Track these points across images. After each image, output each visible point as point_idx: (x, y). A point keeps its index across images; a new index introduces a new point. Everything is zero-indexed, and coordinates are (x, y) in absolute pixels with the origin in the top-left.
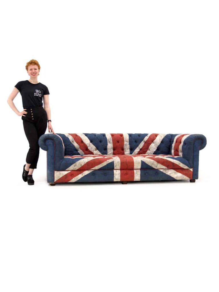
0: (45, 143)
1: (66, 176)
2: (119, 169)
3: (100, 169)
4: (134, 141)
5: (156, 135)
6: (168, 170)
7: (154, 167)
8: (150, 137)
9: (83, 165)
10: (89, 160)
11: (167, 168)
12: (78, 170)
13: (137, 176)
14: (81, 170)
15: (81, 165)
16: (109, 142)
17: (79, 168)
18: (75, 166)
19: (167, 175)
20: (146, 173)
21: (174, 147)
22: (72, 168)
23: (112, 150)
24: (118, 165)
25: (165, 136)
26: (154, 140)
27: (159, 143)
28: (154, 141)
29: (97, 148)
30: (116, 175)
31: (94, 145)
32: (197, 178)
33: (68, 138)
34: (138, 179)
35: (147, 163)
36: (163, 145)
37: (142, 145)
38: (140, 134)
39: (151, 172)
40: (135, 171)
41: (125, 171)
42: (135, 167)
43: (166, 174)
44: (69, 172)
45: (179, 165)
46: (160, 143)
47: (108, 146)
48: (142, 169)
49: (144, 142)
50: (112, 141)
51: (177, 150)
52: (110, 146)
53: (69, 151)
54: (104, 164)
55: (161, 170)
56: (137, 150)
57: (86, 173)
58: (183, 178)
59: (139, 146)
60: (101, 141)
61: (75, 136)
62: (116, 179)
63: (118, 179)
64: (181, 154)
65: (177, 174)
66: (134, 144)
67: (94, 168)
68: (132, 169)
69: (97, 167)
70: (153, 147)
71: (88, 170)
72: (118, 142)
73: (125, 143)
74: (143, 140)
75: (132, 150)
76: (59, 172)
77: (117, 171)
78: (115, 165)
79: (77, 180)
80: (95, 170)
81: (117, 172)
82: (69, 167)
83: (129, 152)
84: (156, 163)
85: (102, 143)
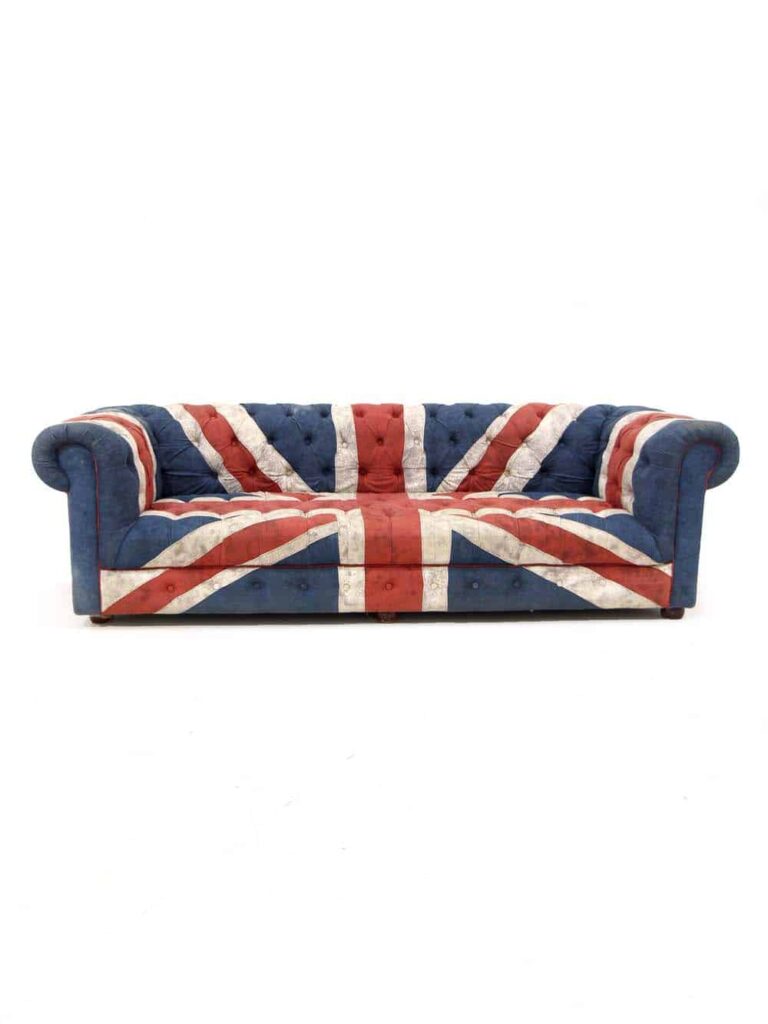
0: (57, 460)
1: (145, 589)
2: (362, 562)
3: (280, 566)
4: (446, 437)
5: (541, 411)
6: (566, 569)
7: (505, 557)
8: (512, 421)
9: (209, 547)
10: (235, 529)
11: (560, 562)
12: (192, 568)
13: (436, 592)
14: (205, 567)
15: (203, 547)
16: (344, 441)
17: (197, 561)
18: (178, 552)
19: (562, 588)
20: (475, 581)
21: (609, 466)
22: (166, 557)
23: (355, 474)
24: (357, 550)
25: (578, 414)
26: (531, 432)
27: (550, 444)
28: (531, 436)
29: (295, 466)
30: (349, 587)
31: (280, 451)
32: (691, 603)
33: (178, 426)
34: (442, 607)
35: (475, 541)
36: (567, 453)
37: (476, 453)
38: (476, 407)
39: (492, 577)
40: (426, 573)
41: (386, 574)
42: (426, 558)
43: (559, 584)
44: (157, 573)
45: (614, 551)
46: (555, 443)
47: (337, 458)
48: (454, 565)
49: (488, 439)
50: (353, 438)
51: (615, 482)
52: (346, 457)
53: (180, 476)
54: (299, 544)
55: (538, 571)
56: (457, 475)
57: (227, 577)
58: (630, 602)
59: (465, 457)
60: (309, 438)
61: (208, 417)
62: (346, 604)
63: (355, 604)
64: (628, 500)
65: (604, 586)
66: (446, 448)
67: (255, 562)
68: (417, 565)
69: (269, 558)
70: (525, 462)
71: (231, 565)
72: (380, 440)
73: (409, 444)
74: (484, 432)
75: (436, 472)
76: (118, 573)
77: (354, 570)
78: (342, 550)
79: (190, 606)
80: (263, 568)
81: (350, 574)
82: (157, 554)
83: (424, 482)
84: (513, 542)
85: (314, 447)
